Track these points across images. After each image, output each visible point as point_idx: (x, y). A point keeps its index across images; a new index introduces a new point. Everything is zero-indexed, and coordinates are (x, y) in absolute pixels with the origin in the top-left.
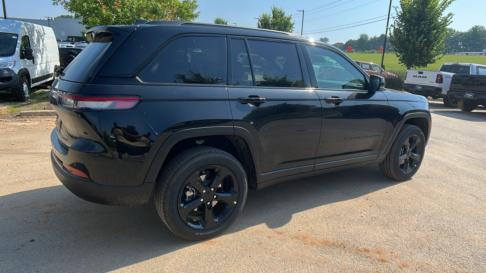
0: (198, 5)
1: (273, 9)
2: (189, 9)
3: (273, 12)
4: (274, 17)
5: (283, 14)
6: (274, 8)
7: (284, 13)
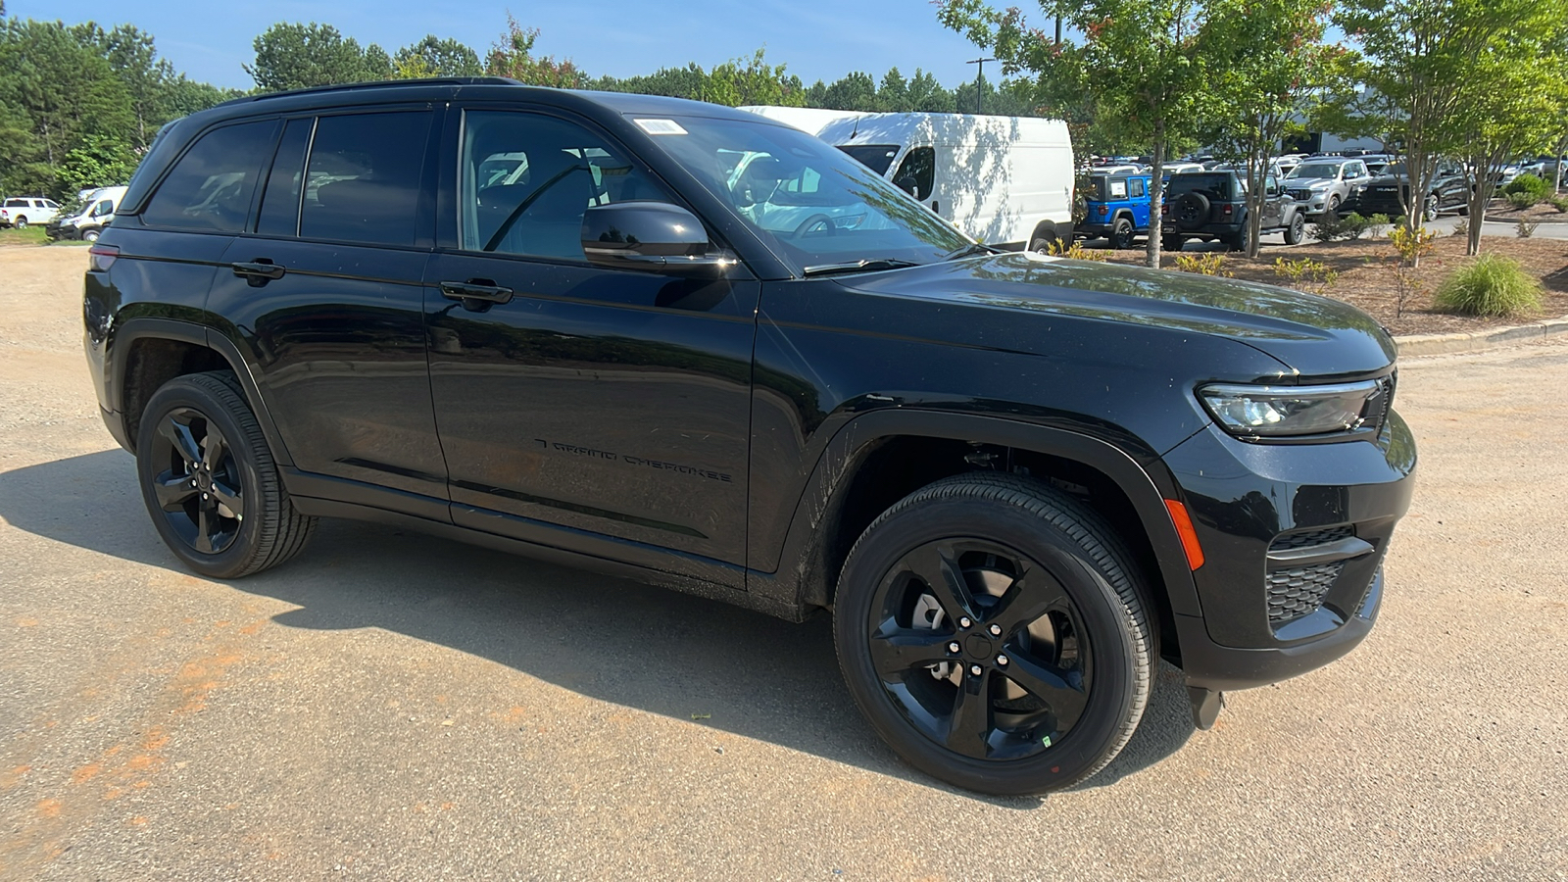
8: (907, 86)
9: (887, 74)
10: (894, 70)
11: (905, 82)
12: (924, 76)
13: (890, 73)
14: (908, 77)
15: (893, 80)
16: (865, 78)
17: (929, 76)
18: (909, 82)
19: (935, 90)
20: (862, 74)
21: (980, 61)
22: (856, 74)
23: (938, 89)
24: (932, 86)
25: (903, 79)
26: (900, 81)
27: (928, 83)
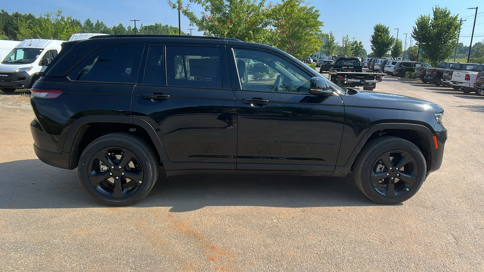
0: (320, 14)
1: (435, 10)
2: (309, 19)
3: (435, 13)
4: (435, 19)
5: (448, 14)
6: (436, 8)
7: (449, 12)
8: (94, 25)
9: (86, 21)
10: (88, 19)
11: (93, 24)
12: (100, 22)
13: (87, 20)
14: (94, 22)
15: (88, 23)
16: (78, 21)
17: (102, 23)
18: (95, 24)
19: (104, 27)
20: (76, 20)
21: (135, 21)
22: (74, 20)
23: (105, 27)
24: (103, 26)
25: (92, 23)
26: (91, 23)
27: (102, 25)
